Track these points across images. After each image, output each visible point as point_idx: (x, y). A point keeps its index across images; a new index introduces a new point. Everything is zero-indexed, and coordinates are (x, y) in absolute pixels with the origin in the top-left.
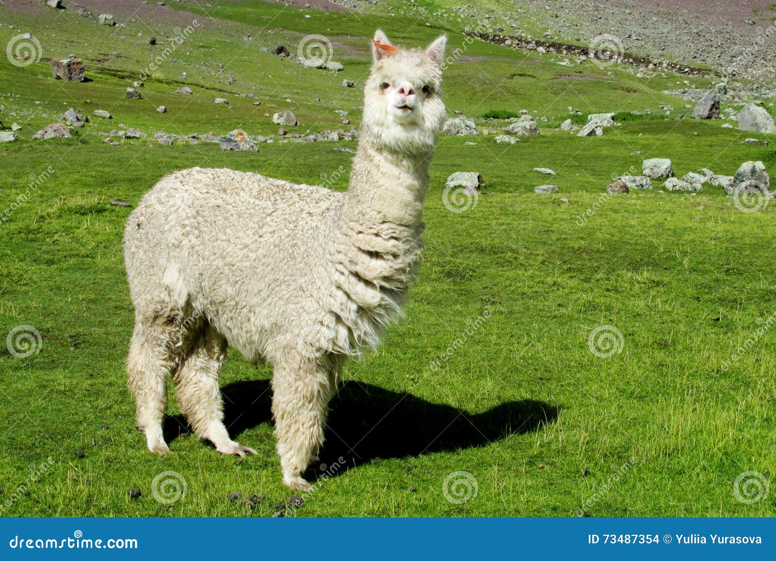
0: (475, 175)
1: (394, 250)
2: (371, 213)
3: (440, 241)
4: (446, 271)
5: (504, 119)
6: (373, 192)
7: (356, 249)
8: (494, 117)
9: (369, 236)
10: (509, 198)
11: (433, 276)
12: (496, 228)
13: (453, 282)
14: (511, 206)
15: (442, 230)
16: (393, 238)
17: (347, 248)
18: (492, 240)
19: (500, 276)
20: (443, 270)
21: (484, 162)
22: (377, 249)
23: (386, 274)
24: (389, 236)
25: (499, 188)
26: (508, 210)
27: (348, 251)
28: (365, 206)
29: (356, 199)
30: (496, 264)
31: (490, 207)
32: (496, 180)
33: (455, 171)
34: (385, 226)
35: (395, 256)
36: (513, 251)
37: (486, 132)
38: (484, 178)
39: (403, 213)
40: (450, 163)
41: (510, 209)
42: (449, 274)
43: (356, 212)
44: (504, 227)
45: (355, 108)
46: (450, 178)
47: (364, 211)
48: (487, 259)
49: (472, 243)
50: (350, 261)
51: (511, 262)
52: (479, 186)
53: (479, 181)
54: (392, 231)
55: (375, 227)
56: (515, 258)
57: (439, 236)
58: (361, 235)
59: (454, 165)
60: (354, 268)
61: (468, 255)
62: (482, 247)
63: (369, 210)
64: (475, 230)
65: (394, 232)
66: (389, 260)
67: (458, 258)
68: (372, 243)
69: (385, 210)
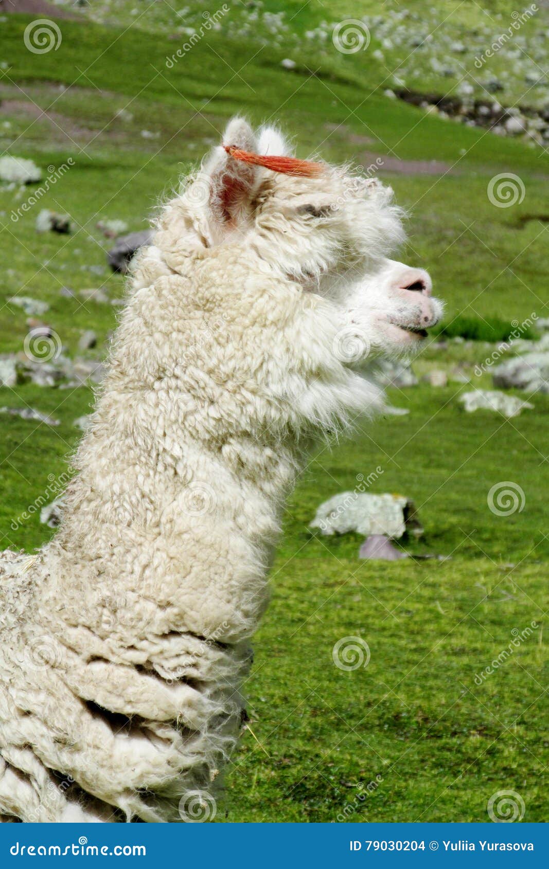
0: (395, 504)
1: (189, 716)
2: (138, 608)
3: (278, 692)
4: (291, 781)
5: (493, 341)
6: (147, 548)
7: (79, 706)
8: (466, 336)
9: (122, 671)
10: (487, 574)
11: (253, 795)
12: (443, 660)
13: (310, 814)
14: (490, 598)
15: (286, 660)
16: (188, 681)
17: (51, 701)
18: (428, 698)
19: (443, 801)
20: (283, 778)
21: (427, 466)
22: (141, 709)
23: (154, 780)
24: (180, 673)
25: (462, 543)
26: (479, 610)
27: (52, 710)
28: (120, 586)
29: (92, 568)
30: (436, 765)
31: (432, 599)
32: (454, 520)
33: (339, 490)
34: (175, 645)
35: (188, 732)
36: (485, 730)
37: (438, 377)
38: (421, 512)
39: (230, 607)
40: (330, 465)
41: (487, 608)
42: (299, 792)
43: (93, 598)
44: (465, 660)
45: (69, 294)
46: (323, 508)
47: (119, 601)
48: (411, 750)
49: (369, 704)
50: (57, 741)
51: (478, 763)
52: (406, 536)
53: (407, 521)
54: (190, 660)
55: (144, 644)
56: (491, 752)
57: (276, 680)
58: (98, 667)
59: (337, 472)
60: (64, 760)
61: (356, 736)
62: (397, 717)
63: (132, 596)
64: (382, 664)
65: (195, 665)
66: (168, 741)
67: (326, 745)
68: (131, 690)
69: (184, 598)
